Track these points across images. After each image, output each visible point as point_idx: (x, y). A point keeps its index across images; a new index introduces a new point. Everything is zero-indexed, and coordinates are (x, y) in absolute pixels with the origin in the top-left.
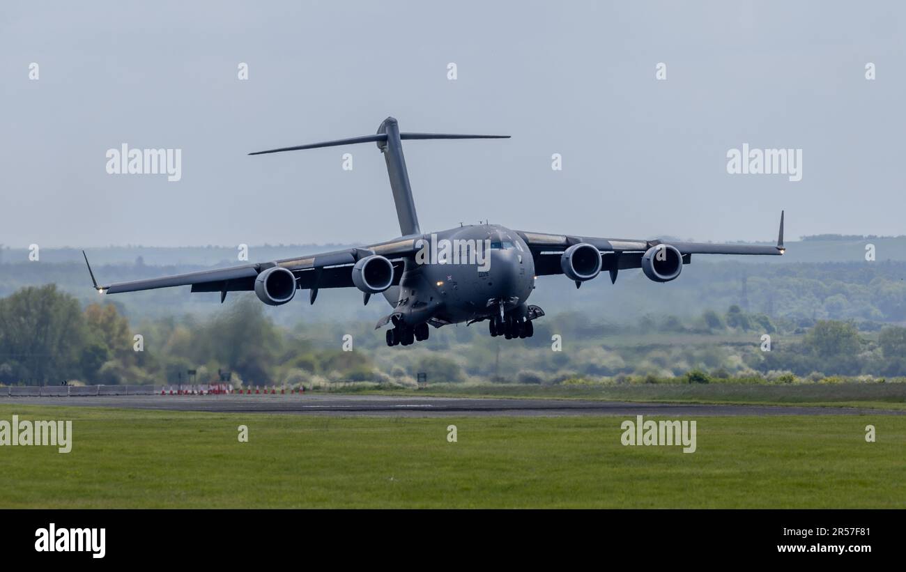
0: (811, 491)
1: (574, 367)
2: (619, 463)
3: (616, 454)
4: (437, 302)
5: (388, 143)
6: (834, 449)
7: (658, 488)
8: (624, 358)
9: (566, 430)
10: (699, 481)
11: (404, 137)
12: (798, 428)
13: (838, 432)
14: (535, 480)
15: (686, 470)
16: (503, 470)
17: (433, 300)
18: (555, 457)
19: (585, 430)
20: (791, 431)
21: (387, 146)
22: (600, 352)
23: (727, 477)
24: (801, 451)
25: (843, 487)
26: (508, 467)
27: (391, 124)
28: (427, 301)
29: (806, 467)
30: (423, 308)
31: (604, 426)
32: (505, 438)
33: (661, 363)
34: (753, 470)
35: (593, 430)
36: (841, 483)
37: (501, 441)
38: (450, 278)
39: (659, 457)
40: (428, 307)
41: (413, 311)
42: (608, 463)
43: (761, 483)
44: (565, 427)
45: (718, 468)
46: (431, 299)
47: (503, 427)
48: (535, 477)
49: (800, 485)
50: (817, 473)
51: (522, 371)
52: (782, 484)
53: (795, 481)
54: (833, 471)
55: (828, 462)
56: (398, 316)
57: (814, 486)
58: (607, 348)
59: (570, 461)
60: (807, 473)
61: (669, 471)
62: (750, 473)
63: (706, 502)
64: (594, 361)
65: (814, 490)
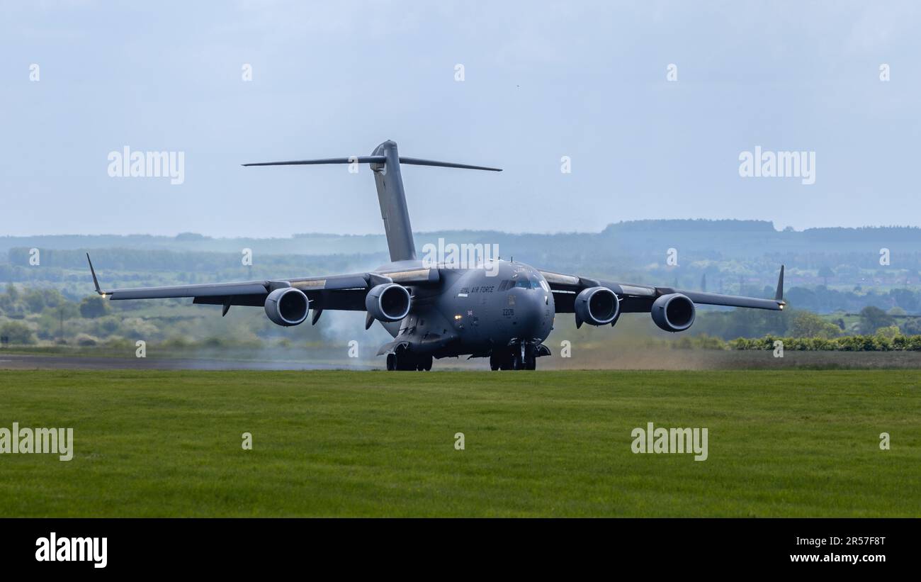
0: (299, 428)
1: (119, 334)
2: (154, 405)
3: (151, 399)
4: (451, 335)
5: (385, 165)
6: (317, 396)
7: (183, 425)
8: (159, 327)
9: (113, 380)
10: (214, 420)
11: (403, 161)
12: (290, 380)
13: (320, 383)
14: (90, 418)
15: (204, 412)
16: (67, 411)
17: (447, 333)
18: (105, 400)
19: (128, 380)
20: (284, 382)
21: (385, 169)
22: (139, 321)
23: (237, 417)
24: (293, 397)
25: (324, 425)
26: (69, 408)
27: (391, 147)
28: (440, 332)
29: (296, 409)
30: (434, 341)
31: (142, 377)
32: (66, 386)
33: (184, 331)
34: (256, 412)
35: (134, 380)
36: (322, 422)
37: (64, 388)
38: (470, 313)
39: (184, 401)
40: (441, 339)
41: (423, 342)
42: (144, 405)
43: (261, 421)
44: (113, 378)
45: (229, 410)
46: (445, 331)
47: (65, 377)
48: (90, 416)
49: (291, 423)
50: (303, 414)
51: (81, 336)
52: (278, 423)
53: (287, 420)
54: (315, 413)
55: (311, 406)
56: (405, 345)
57: (301, 424)
58: (144, 319)
59: (116, 404)
60: (296, 414)
61: (192, 412)
62: (253, 414)
63: (220, 436)
64: (136, 328)
65: (301, 426)
